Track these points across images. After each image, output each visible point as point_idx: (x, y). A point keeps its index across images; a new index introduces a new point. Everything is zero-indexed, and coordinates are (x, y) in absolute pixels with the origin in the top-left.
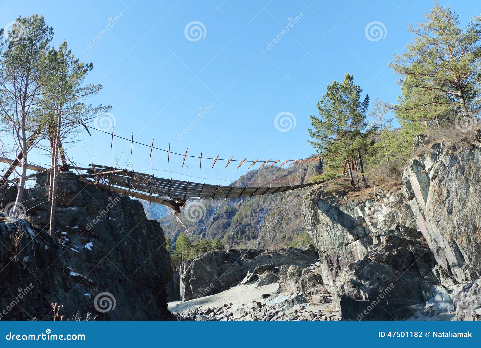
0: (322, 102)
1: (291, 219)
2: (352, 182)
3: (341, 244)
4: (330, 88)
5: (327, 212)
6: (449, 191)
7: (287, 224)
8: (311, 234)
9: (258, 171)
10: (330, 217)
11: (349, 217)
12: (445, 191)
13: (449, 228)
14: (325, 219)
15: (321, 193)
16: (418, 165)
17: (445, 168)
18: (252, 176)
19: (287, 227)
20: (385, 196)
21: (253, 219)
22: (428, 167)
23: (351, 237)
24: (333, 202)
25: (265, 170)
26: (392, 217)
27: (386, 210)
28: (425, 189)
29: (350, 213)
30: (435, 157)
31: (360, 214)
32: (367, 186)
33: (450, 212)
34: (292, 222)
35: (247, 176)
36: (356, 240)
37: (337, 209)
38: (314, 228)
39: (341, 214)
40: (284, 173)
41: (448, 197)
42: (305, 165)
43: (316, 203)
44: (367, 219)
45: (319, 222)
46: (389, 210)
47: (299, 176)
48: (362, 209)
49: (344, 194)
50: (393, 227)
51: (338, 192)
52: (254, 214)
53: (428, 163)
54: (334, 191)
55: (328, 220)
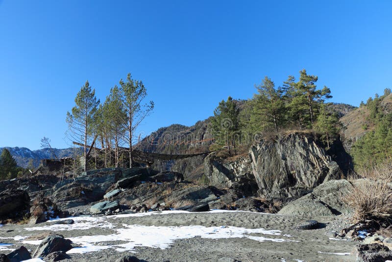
0: (216, 111)
1: (192, 168)
2: (230, 153)
3: (223, 182)
4: (220, 104)
5: (217, 167)
6: (264, 160)
7: (190, 171)
8: (209, 177)
9: (166, 128)
10: (218, 169)
11: (227, 169)
12: (263, 160)
13: (262, 174)
14: (216, 170)
15: (214, 157)
16: (254, 148)
17: (263, 150)
18: (162, 133)
19: (190, 174)
20: (243, 159)
21: (162, 167)
22: (258, 149)
23: (227, 179)
24: (220, 162)
25: (172, 128)
26: (245, 169)
27: (243, 166)
28: (256, 159)
29: (228, 168)
30: (260, 146)
31: (232, 168)
32: (236, 155)
33: (264, 168)
34: (193, 170)
35: (157, 132)
36: (229, 180)
37: (222, 165)
38: (211, 174)
39: (224, 168)
40: (188, 131)
41: (264, 162)
42: (205, 125)
43: (211, 161)
44: (235, 170)
45: (213, 171)
46: (245, 166)
47: (200, 134)
48: (233, 166)
49: (225, 158)
50: (244, 174)
51: (222, 157)
52: (163, 163)
53: (258, 148)
54: (221, 156)
55: (217, 170)
